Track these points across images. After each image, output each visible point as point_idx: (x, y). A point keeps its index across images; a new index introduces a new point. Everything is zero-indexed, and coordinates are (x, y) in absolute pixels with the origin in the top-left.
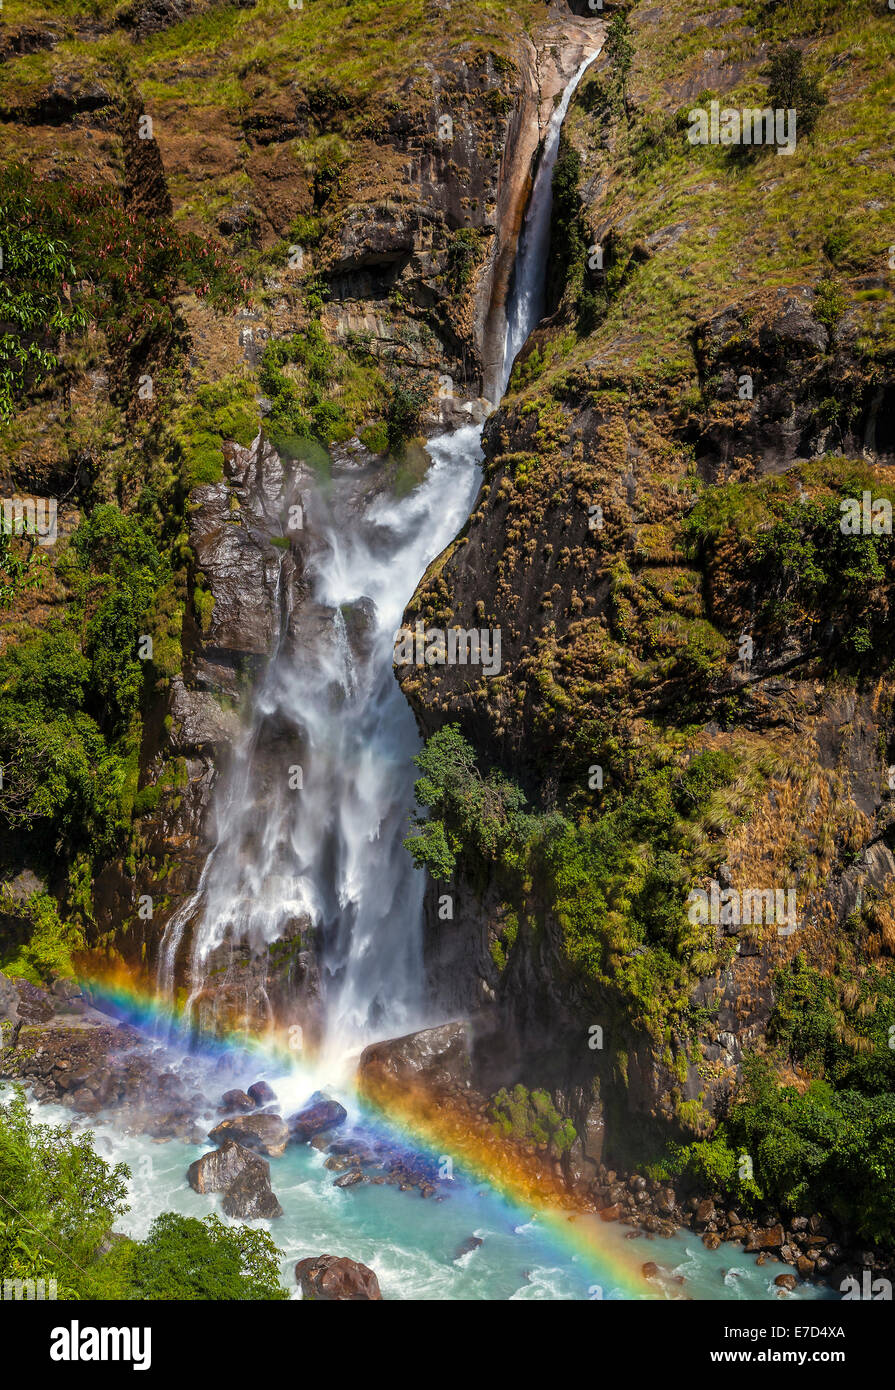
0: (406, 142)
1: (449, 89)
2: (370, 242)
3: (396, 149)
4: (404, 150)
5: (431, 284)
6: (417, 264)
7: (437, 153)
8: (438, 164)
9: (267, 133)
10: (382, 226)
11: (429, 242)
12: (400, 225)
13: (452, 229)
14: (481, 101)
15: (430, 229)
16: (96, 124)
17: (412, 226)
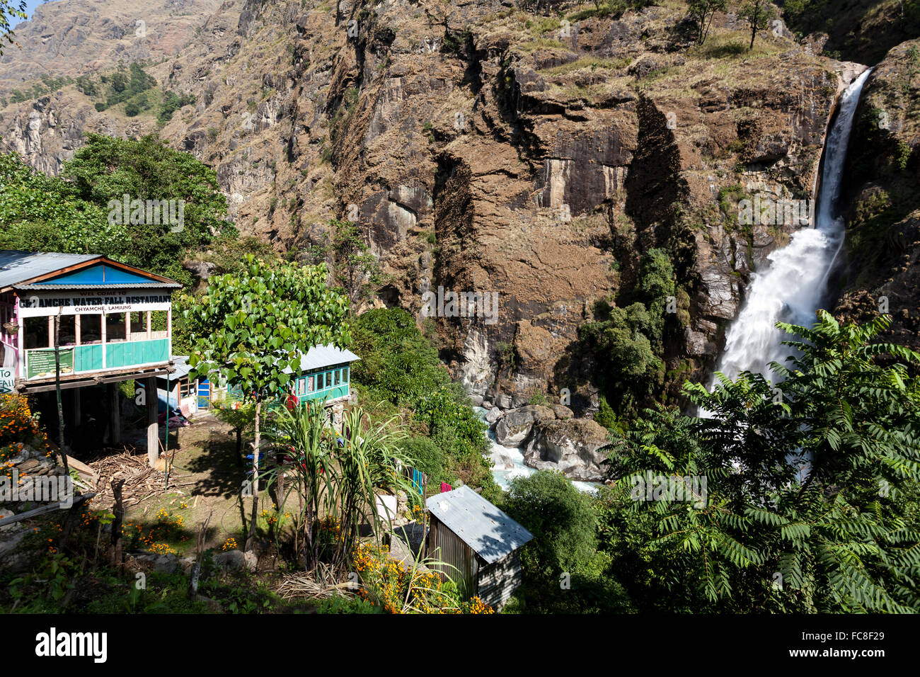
0: (787, 108)
1: (807, 86)
2: (771, 150)
3: (782, 111)
4: (786, 111)
5: (792, 168)
6: (787, 160)
7: (801, 113)
8: (800, 117)
9: (713, 107)
10: (777, 143)
11: (794, 150)
12: (784, 143)
13: (804, 146)
14: (820, 91)
15: (795, 145)
16: (626, 108)
17: (789, 144)
